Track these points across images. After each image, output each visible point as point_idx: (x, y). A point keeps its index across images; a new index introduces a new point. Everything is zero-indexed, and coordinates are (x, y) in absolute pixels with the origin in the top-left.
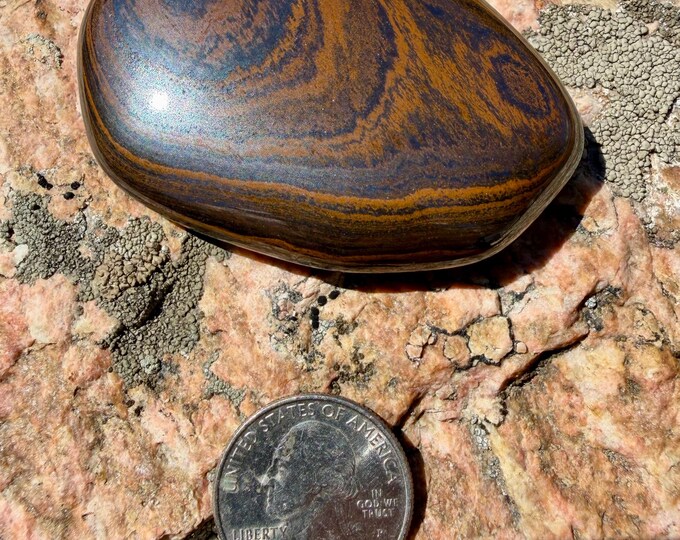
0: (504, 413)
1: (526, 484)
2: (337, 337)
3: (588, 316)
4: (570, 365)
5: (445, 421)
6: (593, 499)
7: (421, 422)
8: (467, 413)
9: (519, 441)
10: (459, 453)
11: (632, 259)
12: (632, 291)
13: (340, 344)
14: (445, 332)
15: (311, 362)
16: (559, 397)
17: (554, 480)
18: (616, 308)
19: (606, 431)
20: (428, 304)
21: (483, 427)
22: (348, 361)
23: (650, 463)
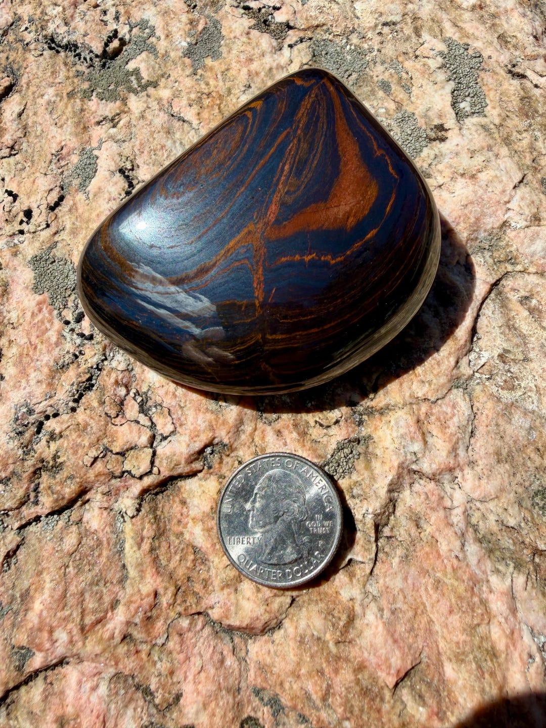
0: (138, 510)
1: (137, 558)
2: (48, 442)
3: (205, 459)
4: (187, 488)
5: (101, 508)
6: (175, 576)
7: (87, 506)
8: (116, 506)
9: (142, 530)
10: (103, 530)
11: (242, 427)
12: (236, 448)
13: (49, 447)
14: (111, 451)
15: (26, 455)
16: (177, 508)
17: (156, 560)
18: (224, 457)
19: (197, 535)
20: (108, 431)
21: (123, 517)
22: (49, 459)
23: (216, 560)
